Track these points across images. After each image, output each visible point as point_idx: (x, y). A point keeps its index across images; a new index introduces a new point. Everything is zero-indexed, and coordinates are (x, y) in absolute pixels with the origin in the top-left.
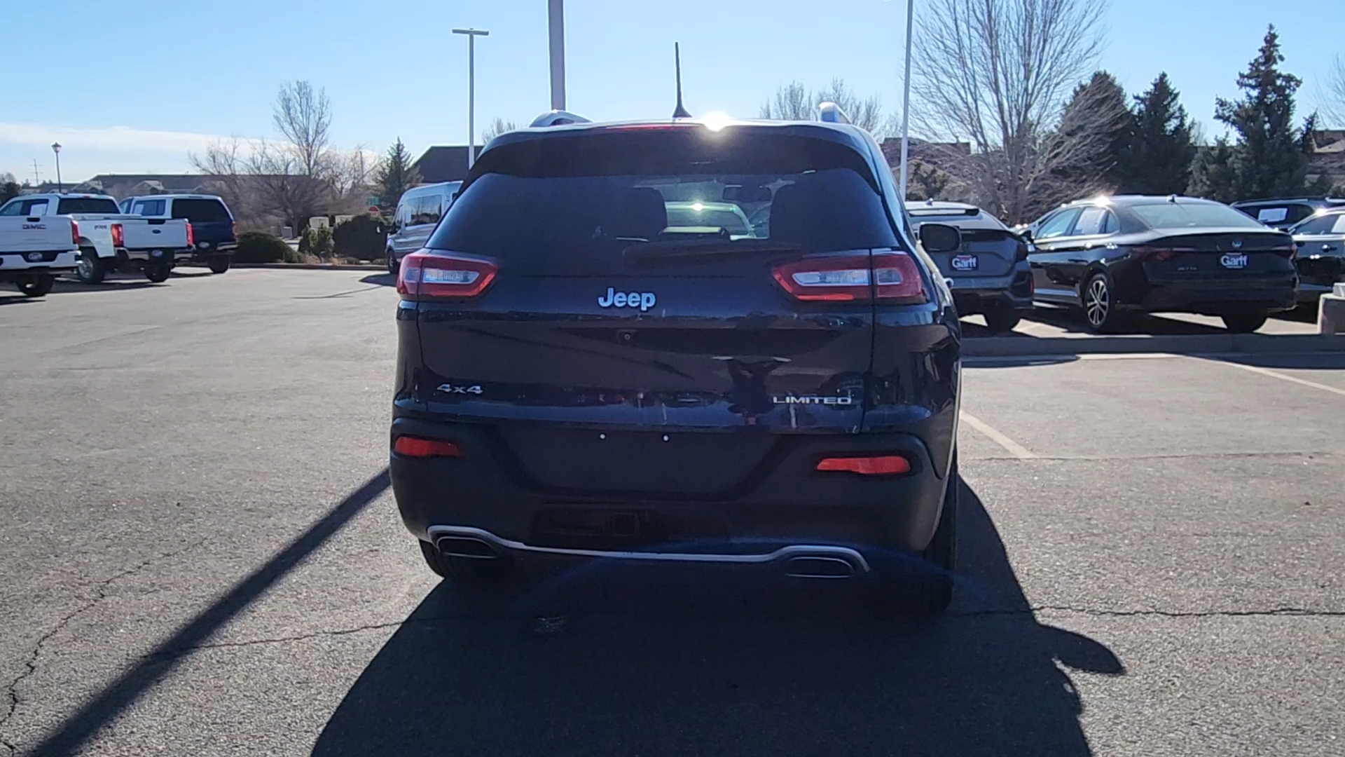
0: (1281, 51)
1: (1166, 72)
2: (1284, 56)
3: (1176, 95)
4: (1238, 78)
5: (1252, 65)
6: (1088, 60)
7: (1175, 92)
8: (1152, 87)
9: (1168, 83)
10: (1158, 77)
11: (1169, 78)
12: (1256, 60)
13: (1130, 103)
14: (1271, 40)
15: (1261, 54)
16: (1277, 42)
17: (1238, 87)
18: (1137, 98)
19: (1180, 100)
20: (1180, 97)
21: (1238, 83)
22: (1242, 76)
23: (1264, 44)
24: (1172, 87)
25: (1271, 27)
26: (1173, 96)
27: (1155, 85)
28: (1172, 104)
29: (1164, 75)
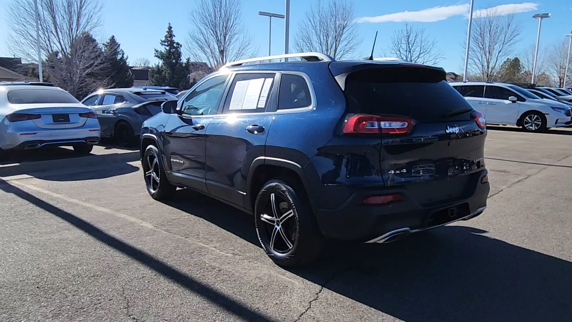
0: (174, 33)
1: (114, 35)
2: (175, 35)
3: (119, 45)
4: (161, 42)
5: (165, 37)
6: (98, 28)
7: (119, 43)
8: (109, 41)
9: (115, 39)
10: (111, 37)
11: (115, 38)
12: (166, 35)
13: (100, 46)
14: (170, 28)
15: (167, 33)
16: (172, 29)
17: (161, 45)
18: (104, 44)
19: (121, 47)
20: (121, 46)
21: (161, 43)
22: (162, 41)
23: (168, 30)
24: (117, 42)
25: (170, 24)
26: (118, 45)
27: (110, 40)
28: (118, 48)
29: (113, 37)
